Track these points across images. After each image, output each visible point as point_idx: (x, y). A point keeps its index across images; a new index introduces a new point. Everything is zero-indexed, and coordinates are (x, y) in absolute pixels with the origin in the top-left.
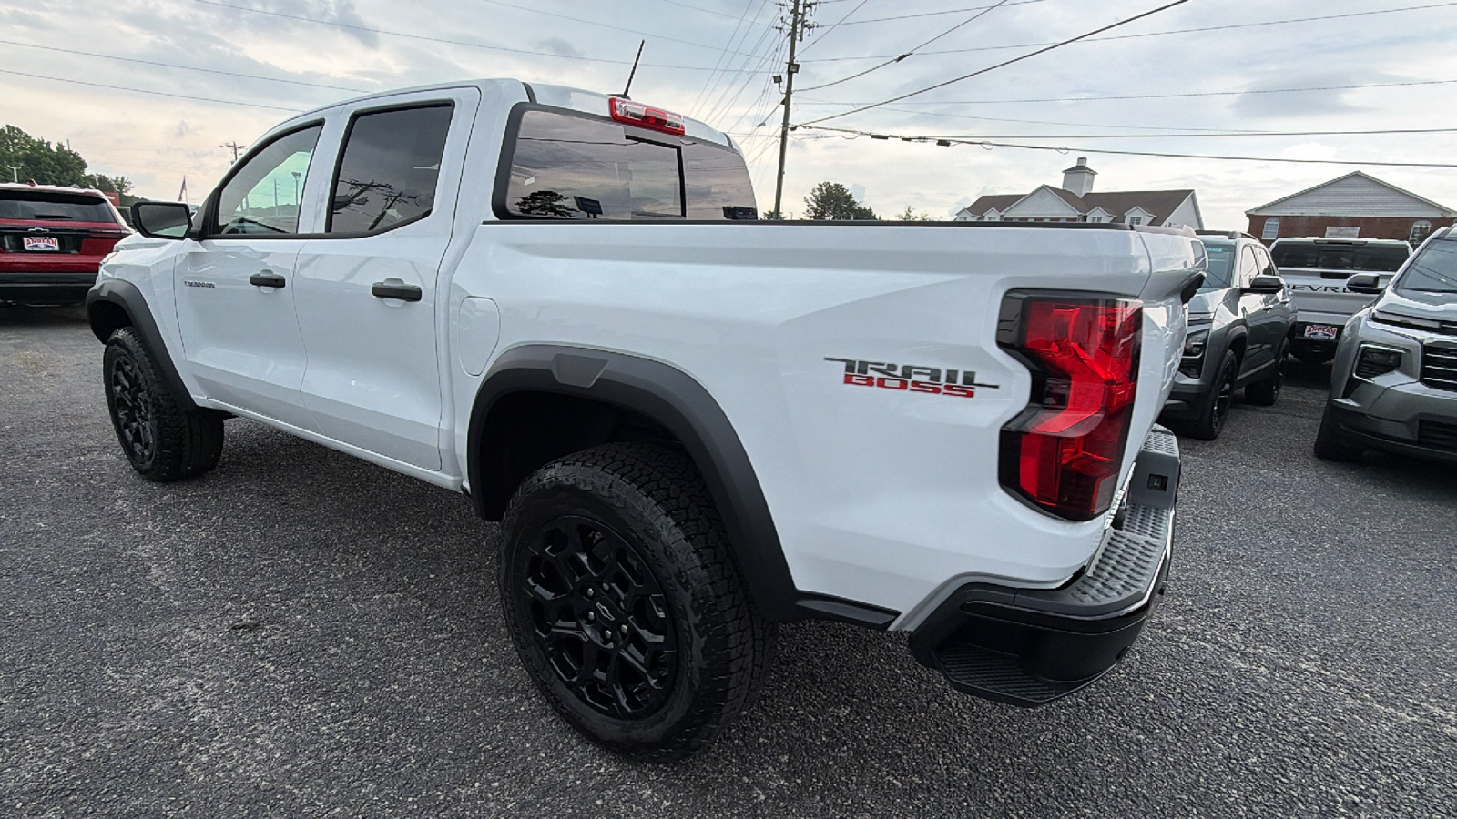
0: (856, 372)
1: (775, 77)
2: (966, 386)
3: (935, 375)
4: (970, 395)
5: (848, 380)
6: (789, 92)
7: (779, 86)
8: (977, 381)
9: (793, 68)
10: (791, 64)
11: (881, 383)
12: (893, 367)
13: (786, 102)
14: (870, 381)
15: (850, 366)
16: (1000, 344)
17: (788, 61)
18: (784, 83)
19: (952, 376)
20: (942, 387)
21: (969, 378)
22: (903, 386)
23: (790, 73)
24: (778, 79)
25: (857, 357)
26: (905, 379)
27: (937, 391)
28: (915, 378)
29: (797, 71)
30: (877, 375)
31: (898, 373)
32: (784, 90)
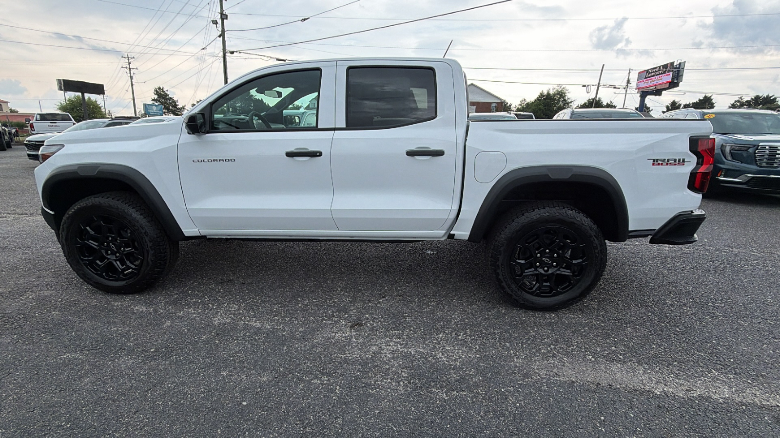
0: (655, 162)
1: (212, 21)
2: (682, 162)
3: (675, 160)
4: (683, 165)
5: (653, 164)
6: (223, 31)
7: (217, 27)
8: (685, 161)
9: (224, 17)
10: (222, 14)
11: (662, 164)
12: (665, 160)
13: (222, 35)
14: (659, 164)
15: (654, 161)
16: (691, 151)
17: (220, 12)
18: (219, 25)
19: (679, 160)
20: (677, 164)
21: (684, 160)
22: (667, 164)
23: (223, 20)
24: (215, 22)
25: (656, 158)
26: (668, 162)
27: (675, 165)
28: (670, 162)
29: (227, 19)
30: (661, 162)
31: (666, 161)
32: (220, 29)
